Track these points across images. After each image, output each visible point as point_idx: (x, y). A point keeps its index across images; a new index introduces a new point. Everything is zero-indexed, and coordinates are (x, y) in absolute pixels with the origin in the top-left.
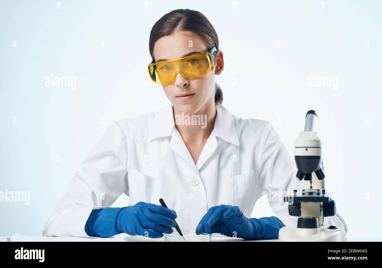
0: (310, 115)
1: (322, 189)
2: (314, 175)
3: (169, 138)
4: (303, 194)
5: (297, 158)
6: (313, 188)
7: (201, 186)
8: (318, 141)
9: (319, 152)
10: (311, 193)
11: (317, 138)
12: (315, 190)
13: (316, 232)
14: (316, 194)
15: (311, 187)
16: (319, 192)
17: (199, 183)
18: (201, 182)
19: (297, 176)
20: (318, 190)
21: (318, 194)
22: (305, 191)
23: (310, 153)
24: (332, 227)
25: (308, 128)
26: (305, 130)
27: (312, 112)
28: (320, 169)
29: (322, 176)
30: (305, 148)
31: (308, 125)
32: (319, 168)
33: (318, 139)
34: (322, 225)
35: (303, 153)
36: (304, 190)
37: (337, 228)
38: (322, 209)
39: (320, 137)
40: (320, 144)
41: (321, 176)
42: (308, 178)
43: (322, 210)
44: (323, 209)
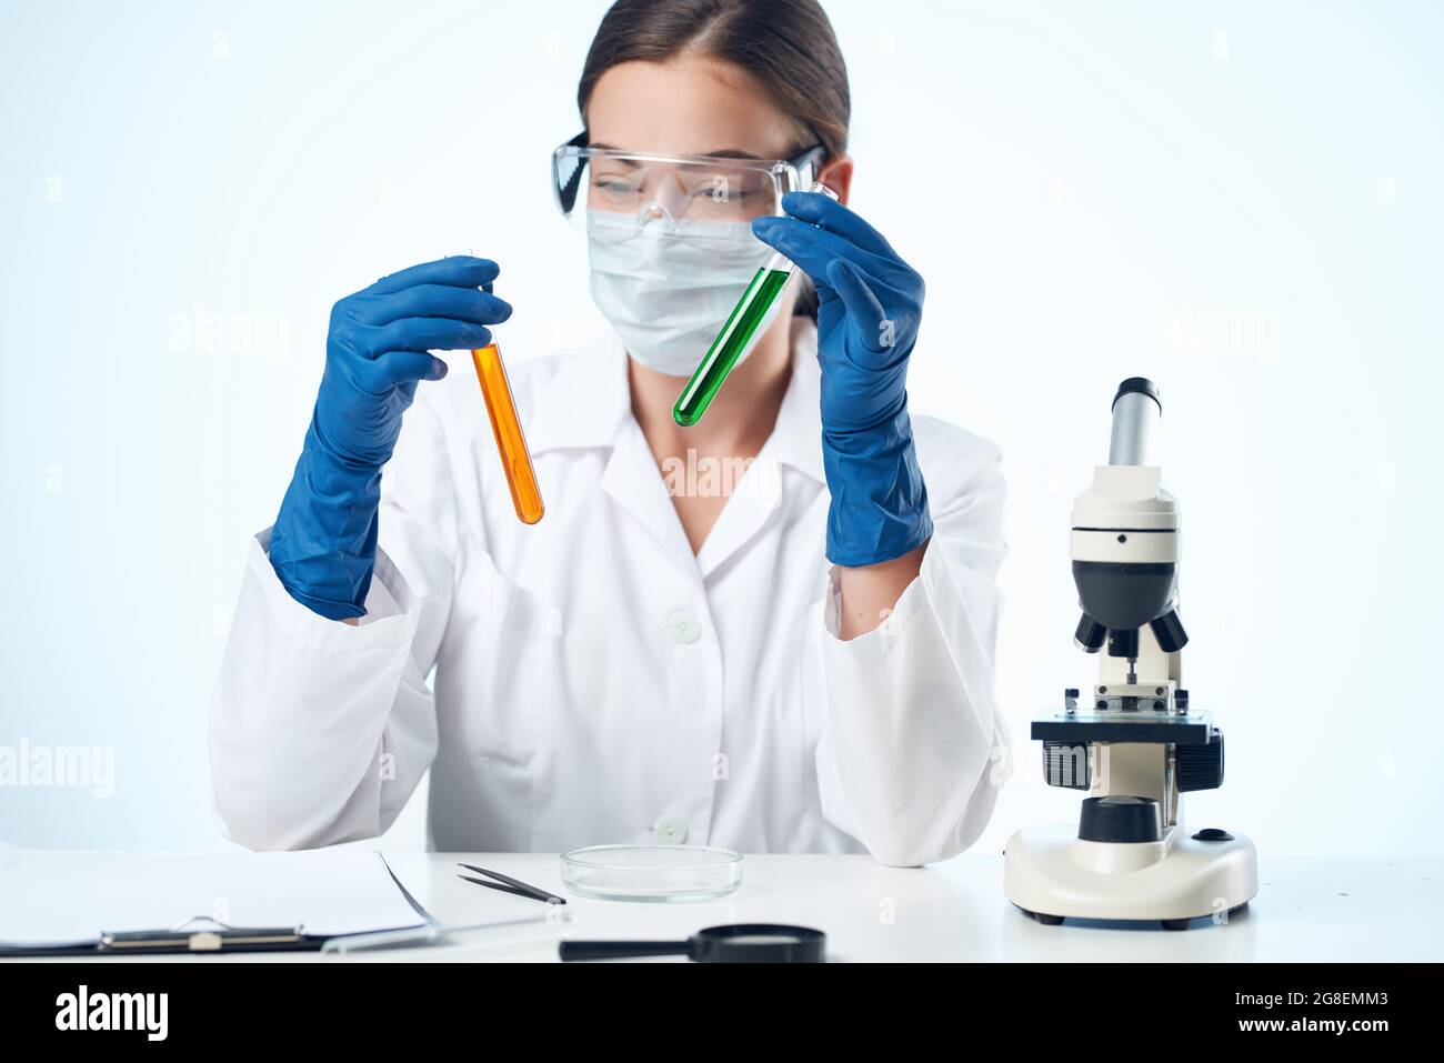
0: (1129, 397)
1: (1172, 687)
2: (1146, 635)
3: (606, 453)
4: (1102, 705)
5: (1083, 570)
6: (1140, 680)
7: (708, 646)
8: (1166, 507)
9: (1171, 548)
10: (1129, 703)
11: (1162, 491)
12: (1147, 688)
13: (1152, 859)
14: (1152, 704)
15: (1132, 679)
16: (1162, 696)
17: (699, 636)
18: (708, 630)
19: (1079, 635)
20: (1160, 691)
21: (1160, 706)
22: (1106, 694)
23: (1136, 551)
24: (1211, 836)
25: (1123, 453)
26: (1113, 461)
27: (1136, 386)
28: (1173, 614)
29: (1177, 639)
30: (1118, 534)
31: (1125, 436)
32: (1168, 611)
33: (1167, 499)
34: (1173, 823)
35: (1106, 550)
36: (1103, 689)
37: (1231, 839)
38: (1172, 760)
39: (1174, 486)
40: (1172, 518)
41: (1172, 637)
42: (1126, 647)
43: (1173, 766)
44: (1176, 762)
